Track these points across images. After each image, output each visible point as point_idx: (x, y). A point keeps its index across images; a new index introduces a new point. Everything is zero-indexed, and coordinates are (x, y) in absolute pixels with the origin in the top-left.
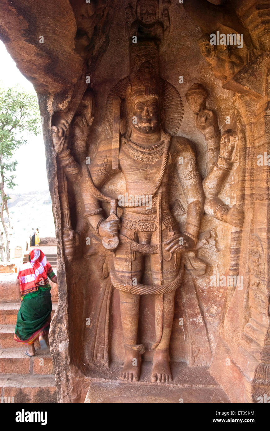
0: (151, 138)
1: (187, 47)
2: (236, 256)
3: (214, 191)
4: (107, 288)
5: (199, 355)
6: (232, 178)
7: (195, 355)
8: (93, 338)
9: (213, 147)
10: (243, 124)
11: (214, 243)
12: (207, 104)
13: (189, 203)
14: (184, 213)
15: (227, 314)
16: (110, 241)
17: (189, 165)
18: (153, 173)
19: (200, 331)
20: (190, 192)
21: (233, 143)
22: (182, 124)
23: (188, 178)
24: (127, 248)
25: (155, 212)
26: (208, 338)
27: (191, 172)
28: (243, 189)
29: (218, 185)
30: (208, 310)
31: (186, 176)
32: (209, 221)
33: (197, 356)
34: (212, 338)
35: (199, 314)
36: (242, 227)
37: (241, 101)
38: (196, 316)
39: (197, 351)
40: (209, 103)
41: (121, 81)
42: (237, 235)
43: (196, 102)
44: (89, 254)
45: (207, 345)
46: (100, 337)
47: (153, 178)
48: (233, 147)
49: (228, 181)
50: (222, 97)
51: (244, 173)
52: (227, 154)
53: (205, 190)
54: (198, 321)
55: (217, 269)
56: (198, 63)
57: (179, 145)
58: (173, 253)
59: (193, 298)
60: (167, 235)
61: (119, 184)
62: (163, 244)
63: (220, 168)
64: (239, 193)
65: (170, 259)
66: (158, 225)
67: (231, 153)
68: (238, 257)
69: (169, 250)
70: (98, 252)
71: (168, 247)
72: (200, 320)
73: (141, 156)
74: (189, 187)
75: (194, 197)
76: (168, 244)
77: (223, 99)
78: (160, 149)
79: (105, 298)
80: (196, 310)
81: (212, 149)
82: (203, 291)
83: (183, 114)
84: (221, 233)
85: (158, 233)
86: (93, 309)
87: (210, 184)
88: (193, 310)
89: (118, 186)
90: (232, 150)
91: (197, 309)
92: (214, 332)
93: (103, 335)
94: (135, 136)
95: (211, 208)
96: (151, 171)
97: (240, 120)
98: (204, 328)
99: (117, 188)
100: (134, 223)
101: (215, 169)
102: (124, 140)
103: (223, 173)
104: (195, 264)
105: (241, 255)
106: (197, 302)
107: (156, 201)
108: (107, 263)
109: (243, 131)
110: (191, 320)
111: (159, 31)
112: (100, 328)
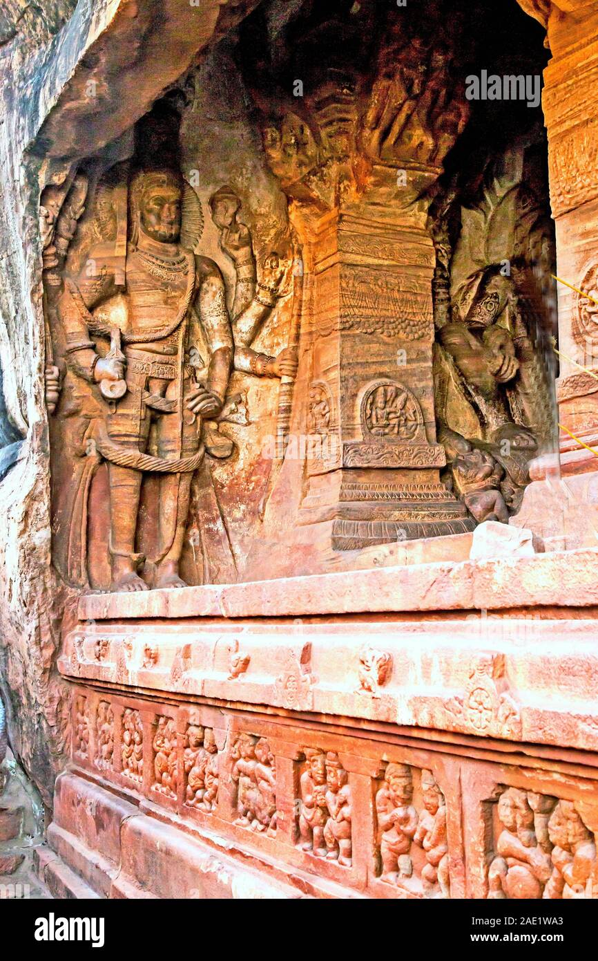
0: (169, 249)
1: (214, 134)
2: (287, 415)
3: (246, 337)
4: (85, 471)
5: (219, 577)
6: (275, 320)
7: (214, 575)
8: (65, 546)
9: (249, 276)
10: (300, 243)
11: (244, 411)
12: (237, 218)
13: (213, 351)
14: (204, 367)
15: (269, 500)
16: (113, 386)
17: (218, 296)
18: (175, 297)
19: (219, 542)
20: (217, 334)
21: (283, 269)
22: (200, 241)
23: (215, 313)
24: (135, 400)
25: (176, 353)
26: (232, 552)
27: (219, 306)
28: (298, 326)
29: (254, 327)
30: (230, 512)
31: (212, 312)
32: (237, 380)
33: (216, 577)
34: (237, 550)
35: (218, 517)
36: (294, 377)
37: (298, 214)
38: (214, 520)
39: (216, 570)
40: (240, 218)
41: (119, 163)
42: (288, 388)
43: (227, 211)
44: (65, 413)
45: (231, 561)
46: (74, 546)
47: (174, 303)
48: (282, 274)
49: (267, 324)
50: (258, 210)
51: (301, 306)
52: (273, 283)
53: (235, 334)
54: (216, 529)
55: (246, 450)
56: (228, 160)
57: (204, 266)
58: (197, 414)
59: (209, 494)
60: (190, 388)
61: (114, 312)
62: (186, 398)
63: (262, 303)
64: (293, 331)
65: (192, 422)
66: (179, 370)
67: (278, 282)
68: (288, 417)
69: (192, 409)
70: (81, 411)
71: (191, 404)
72: (219, 525)
73: (160, 272)
74: (216, 327)
75: (223, 341)
76: (192, 399)
77: (261, 215)
78: (183, 265)
79: (81, 488)
80: (214, 512)
81: (246, 280)
82: (223, 486)
83: (203, 227)
84: (255, 397)
85: (178, 382)
86: (60, 506)
87: (245, 324)
88: (210, 512)
89: (112, 315)
90: (281, 278)
91: (216, 510)
92: (241, 541)
93: (78, 544)
94: (145, 242)
95: (246, 358)
96: (173, 294)
97: (296, 237)
98: (225, 539)
99: (110, 319)
100: (145, 366)
101: (254, 303)
102: (132, 247)
103: (264, 310)
104: (217, 439)
105: (292, 415)
106: (215, 501)
107: (178, 337)
108: (92, 429)
109: (300, 252)
110: (206, 526)
111: (180, 103)
112: (74, 533)
